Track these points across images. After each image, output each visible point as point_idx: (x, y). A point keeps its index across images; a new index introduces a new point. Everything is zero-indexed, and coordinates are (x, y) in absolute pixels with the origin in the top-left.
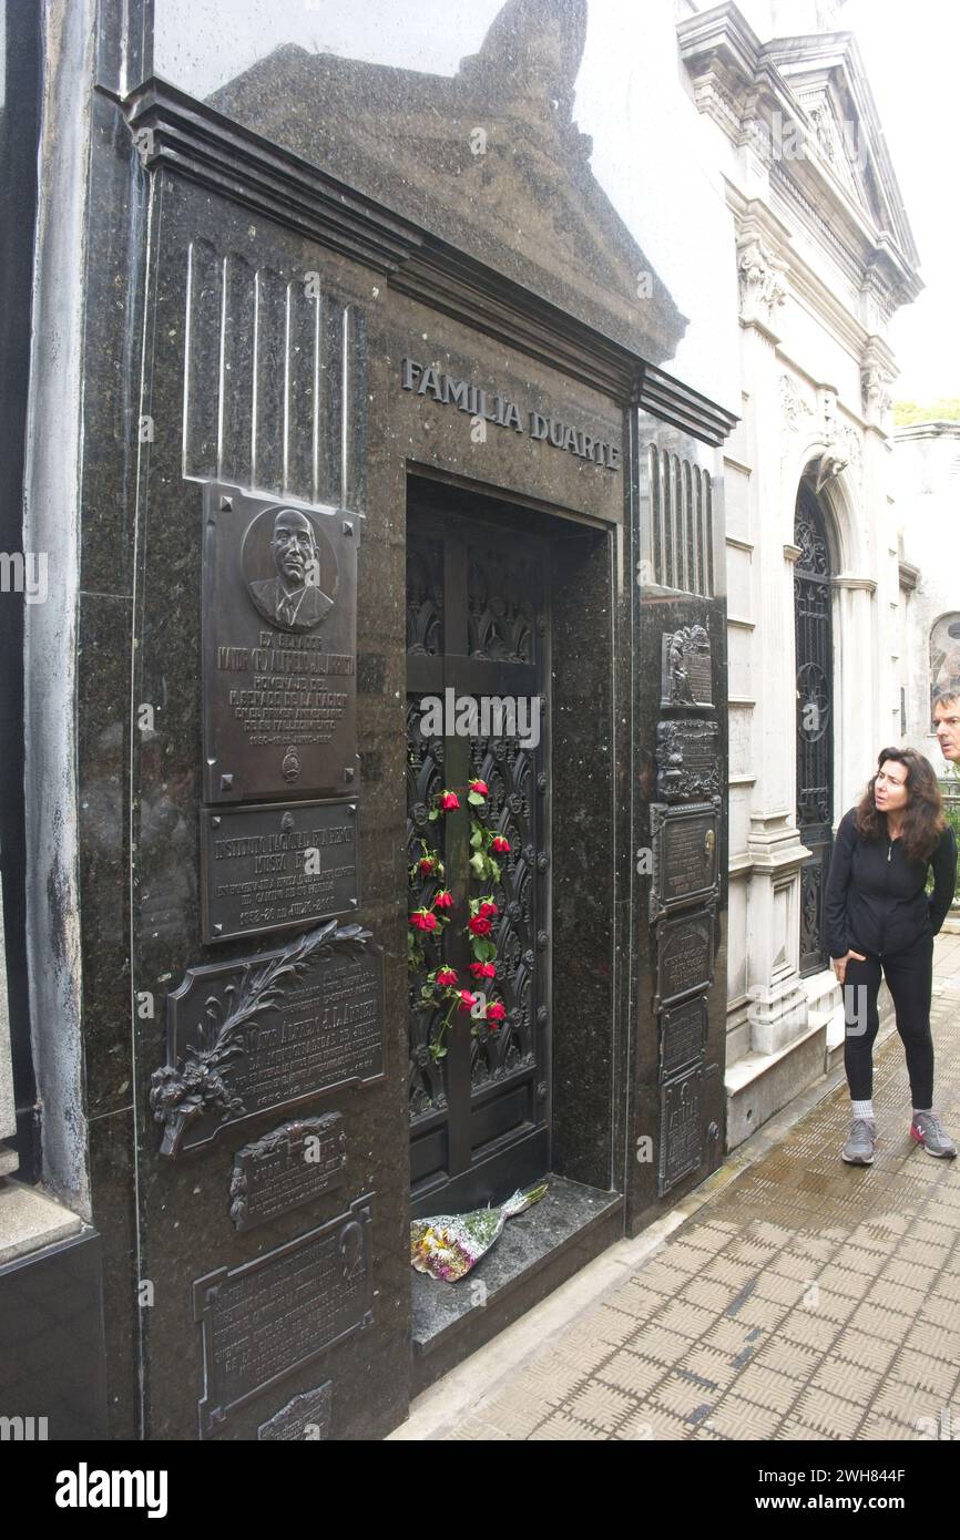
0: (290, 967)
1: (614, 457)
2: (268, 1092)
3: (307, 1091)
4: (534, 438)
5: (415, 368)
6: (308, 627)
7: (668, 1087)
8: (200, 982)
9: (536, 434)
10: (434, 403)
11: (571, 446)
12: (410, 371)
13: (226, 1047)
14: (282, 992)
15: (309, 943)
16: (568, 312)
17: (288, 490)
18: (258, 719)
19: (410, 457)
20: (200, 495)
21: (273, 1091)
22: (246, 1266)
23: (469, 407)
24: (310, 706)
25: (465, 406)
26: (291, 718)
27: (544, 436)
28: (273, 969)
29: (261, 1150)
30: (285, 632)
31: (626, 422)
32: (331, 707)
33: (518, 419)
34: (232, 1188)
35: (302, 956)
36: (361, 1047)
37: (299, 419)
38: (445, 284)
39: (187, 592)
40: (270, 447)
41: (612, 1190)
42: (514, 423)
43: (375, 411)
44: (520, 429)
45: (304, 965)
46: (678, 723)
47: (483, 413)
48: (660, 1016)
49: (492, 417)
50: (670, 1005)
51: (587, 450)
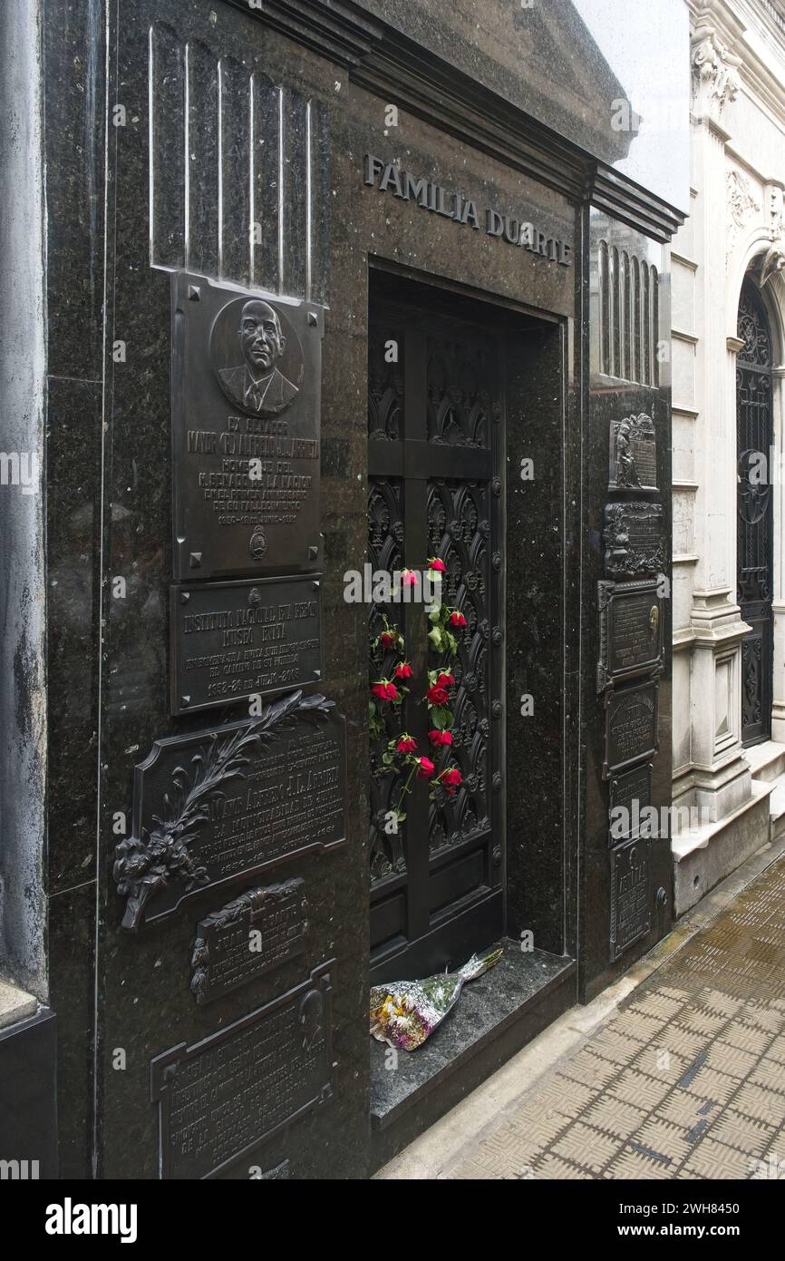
0: (256, 736)
1: (566, 254)
2: (233, 859)
3: (270, 858)
4: (490, 235)
5: (377, 164)
6: (274, 412)
7: (617, 852)
8: (167, 752)
9: (492, 231)
10: (395, 199)
11: (525, 242)
12: (372, 167)
13: (190, 816)
14: (248, 760)
15: (275, 714)
16: (525, 110)
17: (255, 281)
18: (226, 499)
19: (371, 251)
20: (168, 284)
21: (238, 858)
22: (205, 1041)
23: (429, 204)
24: (276, 487)
25: (424, 203)
26: (258, 499)
27: (499, 233)
28: (239, 739)
29: (224, 919)
30: (253, 417)
31: (578, 219)
32: (296, 489)
33: (475, 216)
34: (194, 960)
35: (267, 725)
36: (325, 813)
37: (264, 213)
38: (406, 79)
39: (156, 378)
40: (237, 239)
41: (565, 955)
42: (471, 220)
43: (339, 206)
44: (477, 225)
45: (269, 735)
46: (624, 505)
47: (442, 210)
48: (608, 782)
49: (451, 214)
50: (617, 772)
51: (541, 247)
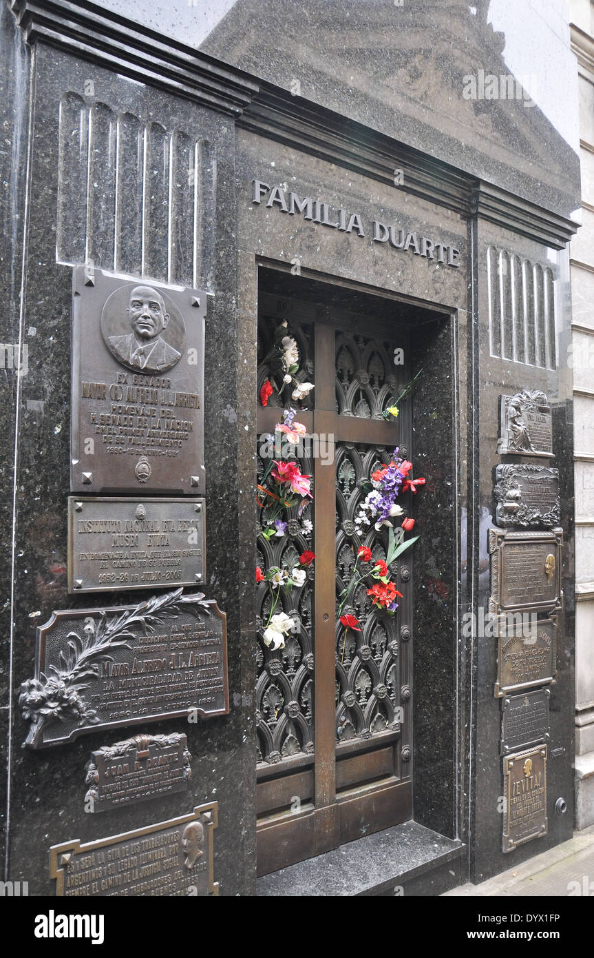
0: (141, 618)
1: (455, 257)
2: (119, 709)
3: (154, 713)
4: (376, 241)
5: (262, 186)
6: (157, 371)
7: (510, 760)
8: (61, 619)
9: (377, 238)
10: (281, 214)
11: (412, 248)
12: (258, 190)
13: (82, 670)
14: (134, 636)
15: (156, 603)
16: (401, 140)
17: (146, 274)
18: (115, 434)
19: (258, 253)
20: (71, 275)
21: (125, 708)
22: (98, 841)
23: (314, 217)
24: (159, 428)
25: (309, 216)
26: (143, 435)
27: (385, 239)
28: (126, 618)
29: (113, 753)
30: (139, 374)
31: (469, 230)
32: (178, 430)
33: (360, 226)
34: (87, 779)
35: (152, 611)
36: (205, 686)
37: (156, 224)
38: (289, 123)
39: (60, 343)
40: (131, 243)
41: (457, 839)
42: (357, 230)
43: (224, 217)
44: (362, 233)
45: (153, 618)
46: (516, 466)
47: (326, 221)
48: (501, 699)
49: (336, 225)
50: (508, 693)
51: (428, 251)
